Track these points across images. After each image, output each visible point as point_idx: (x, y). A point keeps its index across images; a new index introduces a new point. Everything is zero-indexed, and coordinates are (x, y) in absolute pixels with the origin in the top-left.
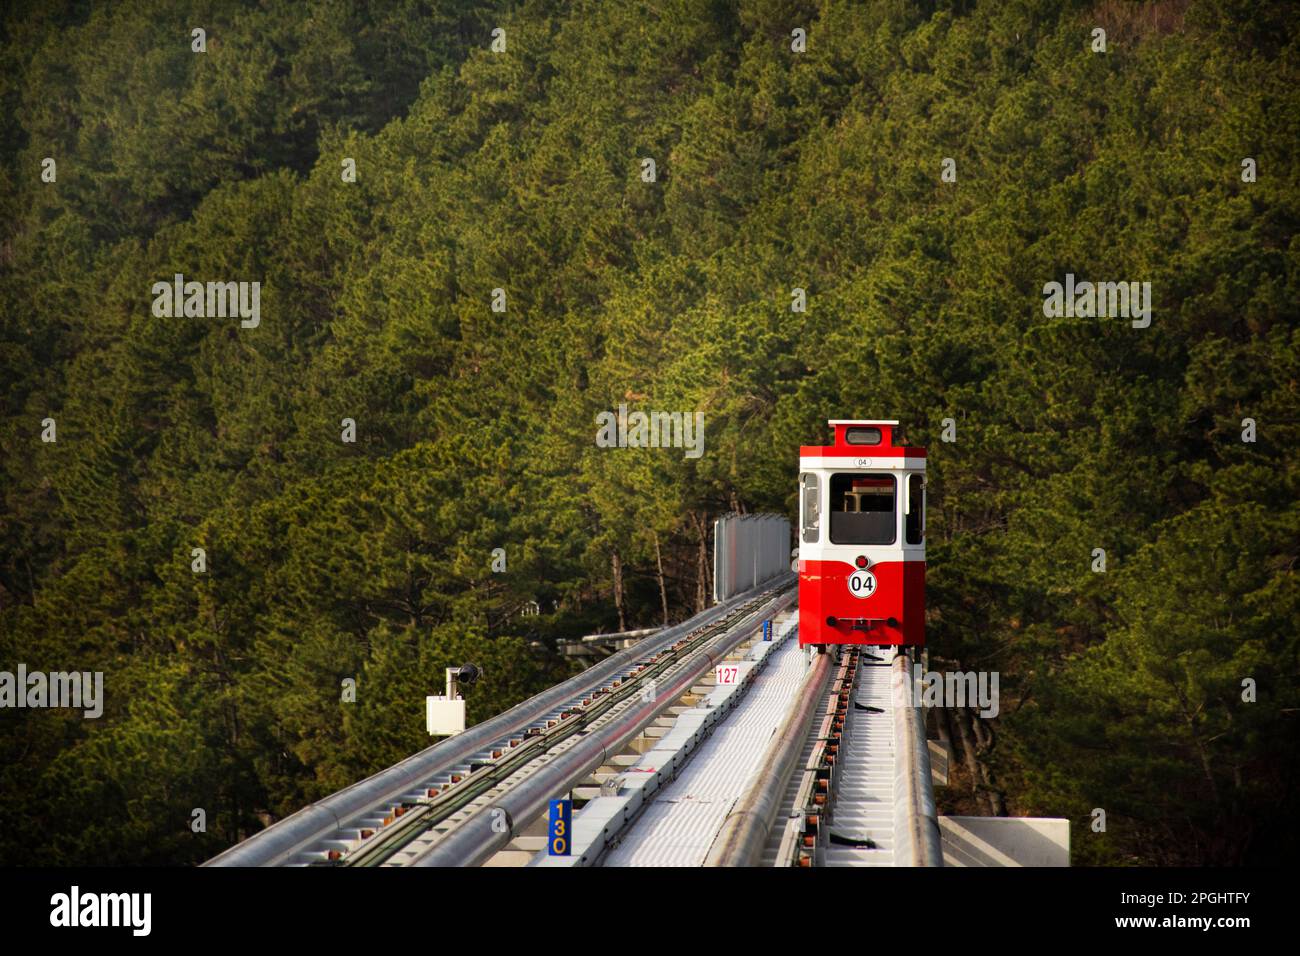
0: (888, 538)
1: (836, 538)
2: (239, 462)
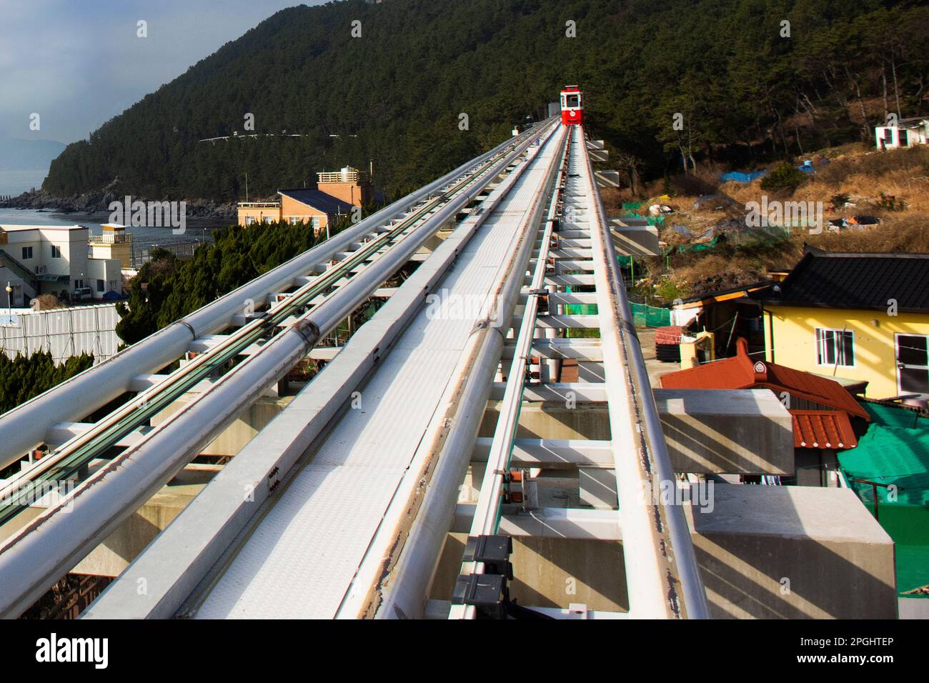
0: (577, 106)
1: (568, 106)
2: (467, 99)
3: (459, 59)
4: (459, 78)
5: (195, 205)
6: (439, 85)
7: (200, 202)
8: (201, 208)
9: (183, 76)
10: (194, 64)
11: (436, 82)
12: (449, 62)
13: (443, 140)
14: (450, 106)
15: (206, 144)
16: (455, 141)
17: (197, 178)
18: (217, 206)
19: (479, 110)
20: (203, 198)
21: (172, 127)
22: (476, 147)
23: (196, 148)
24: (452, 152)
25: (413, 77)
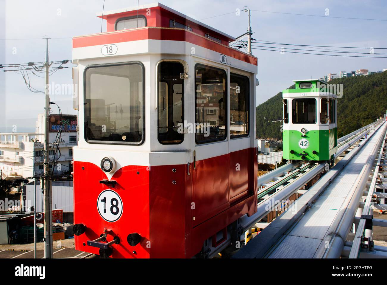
3: (355, 100)
4: (355, 105)
5: (271, 140)
6: (348, 107)
7: (272, 139)
8: (273, 141)
9: (266, 102)
10: (270, 98)
11: (347, 106)
12: (351, 101)
13: (350, 123)
14: (351, 114)
15: (274, 123)
16: (354, 124)
17: (272, 132)
18: (278, 141)
19: (362, 115)
20: (274, 138)
21: (264, 117)
22: (360, 126)
23: (271, 124)
24: (353, 127)
25: (340, 105)
